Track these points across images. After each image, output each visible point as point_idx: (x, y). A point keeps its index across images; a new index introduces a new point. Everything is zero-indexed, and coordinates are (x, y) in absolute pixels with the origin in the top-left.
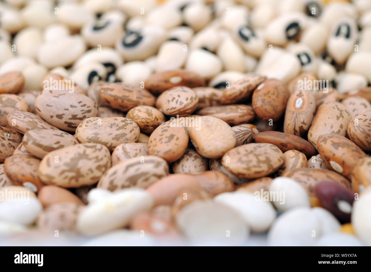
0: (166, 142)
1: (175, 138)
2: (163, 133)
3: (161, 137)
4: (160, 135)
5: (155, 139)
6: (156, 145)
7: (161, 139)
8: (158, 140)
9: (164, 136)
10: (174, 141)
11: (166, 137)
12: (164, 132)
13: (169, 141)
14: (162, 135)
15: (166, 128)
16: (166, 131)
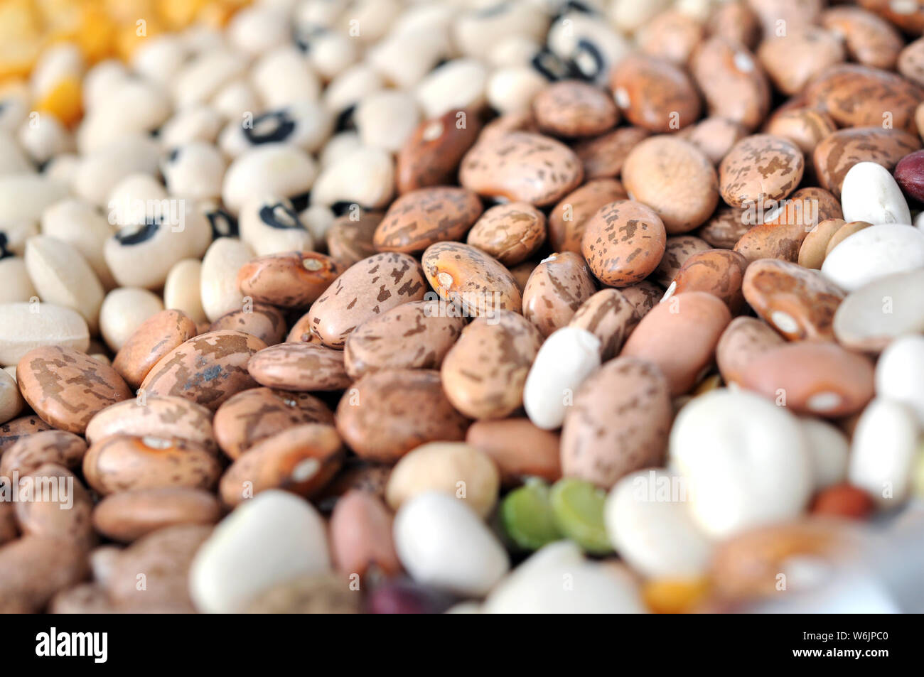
0: (625, 239)
1: (639, 226)
2: (611, 225)
3: (611, 232)
4: (607, 230)
5: (599, 240)
6: (605, 251)
7: (611, 237)
8: (605, 239)
9: (616, 229)
10: (639, 232)
11: (621, 229)
12: (612, 222)
13: (630, 235)
14: (612, 228)
15: (613, 214)
16: (616, 218)
